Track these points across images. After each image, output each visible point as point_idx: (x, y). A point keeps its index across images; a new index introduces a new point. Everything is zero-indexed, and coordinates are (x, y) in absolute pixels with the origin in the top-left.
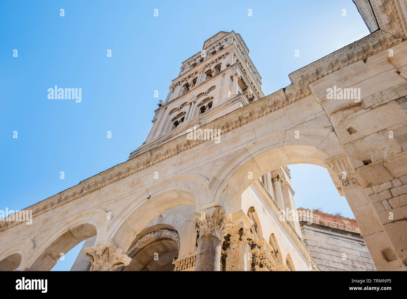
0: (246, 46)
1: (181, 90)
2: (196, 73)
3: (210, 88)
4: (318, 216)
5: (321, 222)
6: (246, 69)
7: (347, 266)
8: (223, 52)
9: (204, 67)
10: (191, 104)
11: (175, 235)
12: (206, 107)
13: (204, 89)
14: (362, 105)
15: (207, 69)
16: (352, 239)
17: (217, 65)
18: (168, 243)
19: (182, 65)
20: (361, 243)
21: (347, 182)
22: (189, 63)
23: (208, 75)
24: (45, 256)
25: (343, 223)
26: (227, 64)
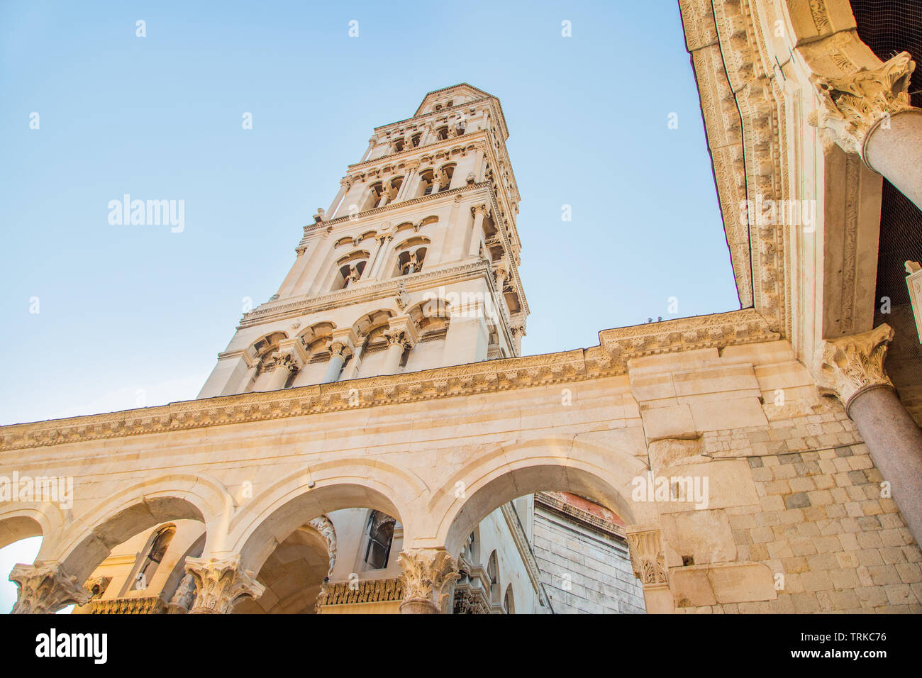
0: (505, 124)
1: (363, 195)
2: (402, 166)
3: (427, 218)
4: (563, 495)
5: (565, 508)
6: (498, 186)
7: (590, 592)
8: (463, 143)
9: (420, 159)
10: (383, 239)
11: (326, 526)
12: (412, 256)
13: (415, 215)
14: (699, 440)
15: (425, 166)
16: (608, 545)
17: (447, 165)
18: (309, 534)
19: (373, 133)
20: (621, 554)
21: (652, 576)
22: (388, 134)
23: (424, 179)
24: (92, 541)
25: (601, 514)
26: (470, 178)
